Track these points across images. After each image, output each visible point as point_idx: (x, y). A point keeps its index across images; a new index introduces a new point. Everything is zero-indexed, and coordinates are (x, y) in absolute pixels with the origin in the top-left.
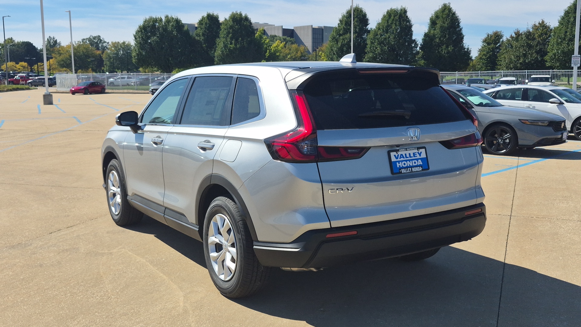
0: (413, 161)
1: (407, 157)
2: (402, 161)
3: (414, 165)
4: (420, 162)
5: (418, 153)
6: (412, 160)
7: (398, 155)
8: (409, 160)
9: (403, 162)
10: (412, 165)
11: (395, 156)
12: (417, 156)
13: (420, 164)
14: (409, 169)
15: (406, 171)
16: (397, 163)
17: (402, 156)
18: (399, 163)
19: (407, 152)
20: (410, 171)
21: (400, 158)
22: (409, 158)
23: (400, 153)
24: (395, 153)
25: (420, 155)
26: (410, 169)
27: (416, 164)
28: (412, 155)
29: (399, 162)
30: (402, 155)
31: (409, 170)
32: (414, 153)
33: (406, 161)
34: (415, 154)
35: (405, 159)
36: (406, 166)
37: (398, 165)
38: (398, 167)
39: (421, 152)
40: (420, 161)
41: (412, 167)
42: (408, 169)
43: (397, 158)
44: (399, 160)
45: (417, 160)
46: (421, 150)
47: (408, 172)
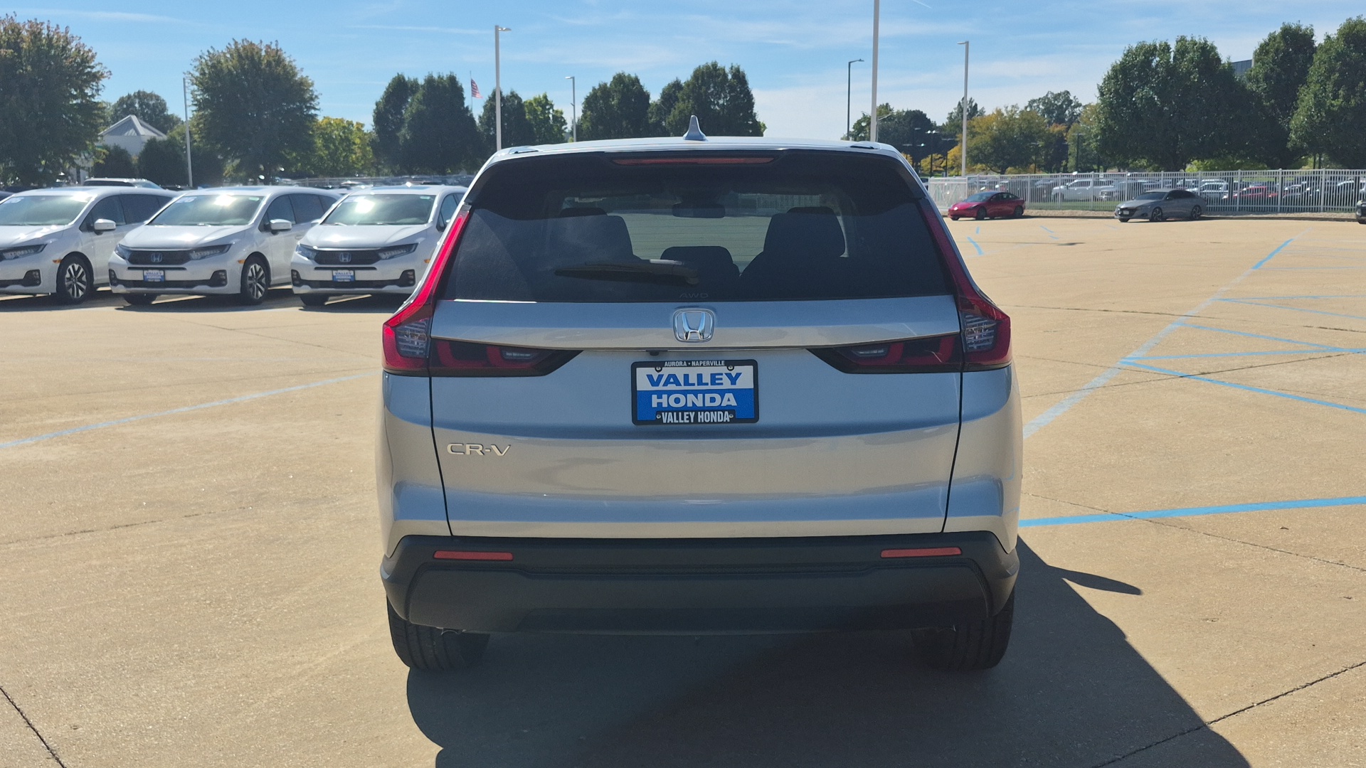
0: (708, 396)
1: (690, 382)
2: (669, 393)
3: (708, 404)
4: (729, 400)
5: (729, 375)
6: (704, 392)
7: (660, 377)
8: (695, 393)
9: (673, 397)
10: (702, 405)
11: (650, 377)
12: (722, 384)
13: (729, 403)
14: (689, 415)
15: (678, 419)
16: (654, 397)
17: (672, 380)
18: (659, 397)
19: (693, 372)
20: (689, 419)
21: (665, 384)
22: (696, 387)
23: (666, 371)
24: (651, 371)
25: (733, 380)
26: (692, 415)
27: (716, 404)
28: (706, 379)
29: (659, 394)
30: (674, 376)
31: (686, 417)
32: (713, 376)
33: (685, 393)
34: (717, 377)
35: (683, 388)
36: (682, 404)
37: (655, 401)
38: (654, 405)
39: (738, 375)
40: (729, 396)
41: (696, 410)
42: (685, 413)
43: (654, 383)
44: (661, 387)
45: (722, 393)
46: (738, 369)
47: (681, 421)
